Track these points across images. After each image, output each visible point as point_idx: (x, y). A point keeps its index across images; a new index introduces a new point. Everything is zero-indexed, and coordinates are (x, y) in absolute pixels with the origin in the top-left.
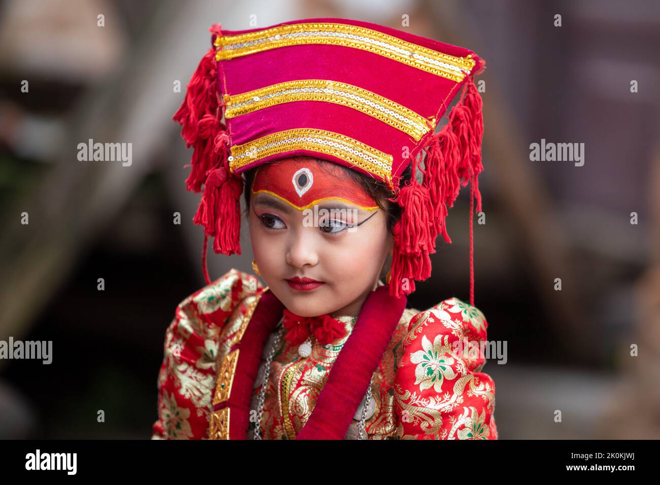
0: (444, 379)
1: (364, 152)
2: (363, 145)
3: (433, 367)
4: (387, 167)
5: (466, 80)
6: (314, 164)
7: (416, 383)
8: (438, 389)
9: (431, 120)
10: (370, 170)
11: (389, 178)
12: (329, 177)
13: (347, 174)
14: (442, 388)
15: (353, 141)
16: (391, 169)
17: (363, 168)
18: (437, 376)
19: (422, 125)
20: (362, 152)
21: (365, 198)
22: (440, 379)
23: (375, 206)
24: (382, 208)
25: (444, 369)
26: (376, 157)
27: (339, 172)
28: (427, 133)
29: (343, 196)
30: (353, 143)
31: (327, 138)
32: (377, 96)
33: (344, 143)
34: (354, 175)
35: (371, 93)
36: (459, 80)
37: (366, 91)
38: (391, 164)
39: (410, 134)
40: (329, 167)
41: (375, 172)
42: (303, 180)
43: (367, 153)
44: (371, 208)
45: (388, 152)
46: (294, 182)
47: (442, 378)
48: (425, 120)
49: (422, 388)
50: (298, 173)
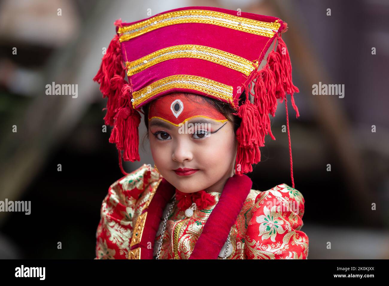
0: (277, 233)
1: (214, 85)
2: (213, 81)
3: (270, 226)
4: (229, 94)
5: (275, 36)
6: (183, 96)
7: (259, 235)
8: (273, 239)
9: (255, 62)
10: (219, 97)
11: (231, 100)
12: (193, 103)
13: (205, 100)
14: (276, 239)
15: (206, 79)
16: (232, 95)
17: (214, 96)
18: (273, 232)
19: (250, 66)
20: (212, 85)
21: (217, 114)
22: (274, 233)
23: (225, 119)
24: (229, 120)
25: (277, 227)
26: (222, 88)
27: (199, 99)
28: (254, 70)
29: (203, 114)
30: (206, 81)
31: (190, 79)
32: (219, 51)
33: (201, 81)
34: (209, 101)
35: (215, 50)
36: (271, 37)
37: (212, 49)
38: (232, 91)
39: (242, 72)
40: (193, 97)
41: (222, 98)
42: (177, 107)
43: (216, 86)
44: (222, 121)
45: (229, 84)
46: (172, 109)
47: (276, 233)
48: (251, 63)
49: (263, 239)
50: (174, 103)
